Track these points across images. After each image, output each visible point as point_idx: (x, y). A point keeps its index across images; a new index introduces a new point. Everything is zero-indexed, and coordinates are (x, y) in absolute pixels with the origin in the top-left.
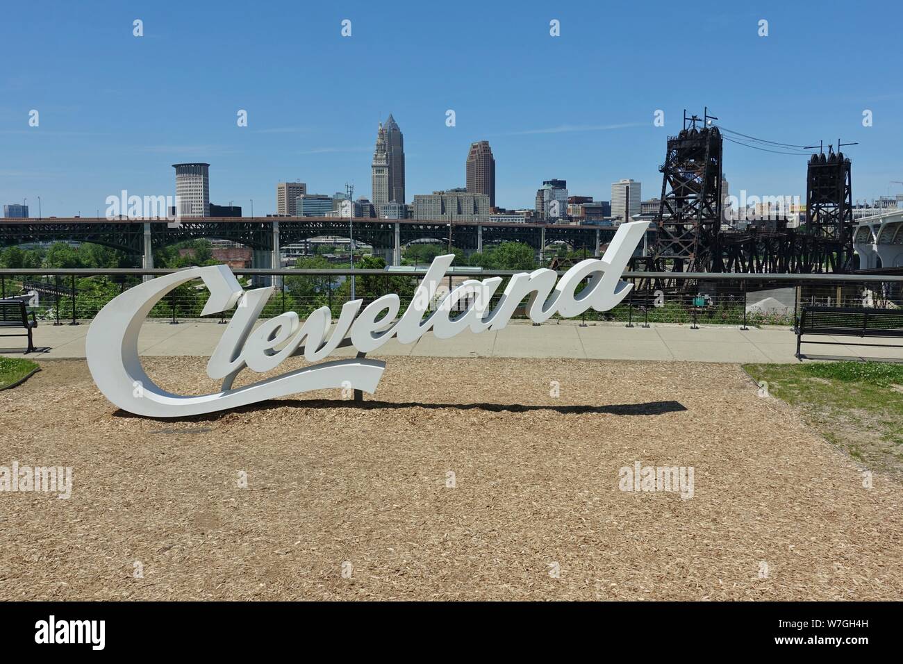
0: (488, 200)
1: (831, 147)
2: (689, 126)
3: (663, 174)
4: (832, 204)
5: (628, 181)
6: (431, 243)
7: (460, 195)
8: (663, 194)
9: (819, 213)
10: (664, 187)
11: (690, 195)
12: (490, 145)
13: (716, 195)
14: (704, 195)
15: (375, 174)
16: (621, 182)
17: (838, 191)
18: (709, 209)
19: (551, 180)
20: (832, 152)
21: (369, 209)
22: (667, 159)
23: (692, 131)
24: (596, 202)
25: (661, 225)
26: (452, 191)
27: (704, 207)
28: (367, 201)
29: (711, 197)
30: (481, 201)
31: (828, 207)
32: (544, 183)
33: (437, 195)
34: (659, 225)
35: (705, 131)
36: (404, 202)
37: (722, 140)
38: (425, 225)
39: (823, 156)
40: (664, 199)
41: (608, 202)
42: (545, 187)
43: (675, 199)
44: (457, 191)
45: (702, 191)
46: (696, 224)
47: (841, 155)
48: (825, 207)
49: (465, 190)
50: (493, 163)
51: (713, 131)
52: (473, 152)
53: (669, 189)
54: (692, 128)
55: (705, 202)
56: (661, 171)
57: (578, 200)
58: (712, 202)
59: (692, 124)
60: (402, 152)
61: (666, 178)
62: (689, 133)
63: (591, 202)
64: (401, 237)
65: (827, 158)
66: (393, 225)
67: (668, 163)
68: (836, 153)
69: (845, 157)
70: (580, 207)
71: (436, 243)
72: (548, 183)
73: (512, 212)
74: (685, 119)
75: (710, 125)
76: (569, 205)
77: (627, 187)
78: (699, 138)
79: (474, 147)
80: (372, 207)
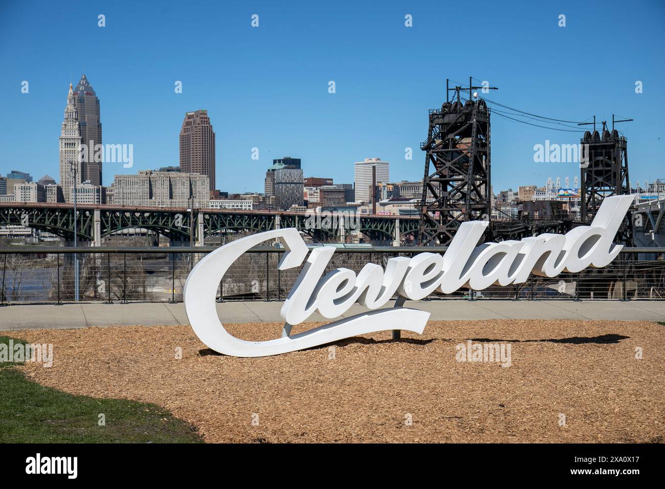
0: (207, 181)
1: (604, 123)
2: (453, 98)
3: (425, 152)
4: (607, 188)
5: (374, 160)
6: (136, 234)
7: (173, 174)
8: (426, 175)
9: (594, 198)
10: (427, 168)
11: (455, 177)
12: (209, 115)
13: (485, 176)
14: (472, 177)
15: (64, 149)
16: (366, 161)
17: (615, 173)
18: (478, 193)
19: (283, 158)
20: (606, 129)
21: (56, 192)
22: (430, 135)
23: (456, 104)
24: (337, 185)
25: (424, 212)
26: (162, 170)
27: (472, 191)
28: (53, 182)
29: (479, 180)
30: (199, 183)
31: (604, 191)
32: (275, 162)
33: (144, 175)
34: (422, 210)
35: (471, 104)
36: (101, 184)
37: (489, 114)
38: (133, 212)
39: (597, 134)
40: (428, 181)
41: (351, 185)
42: (277, 166)
43: (440, 181)
44: (168, 170)
45: (470, 172)
46: (464, 210)
47: (616, 132)
48: (601, 191)
49: (178, 170)
50: (212, 136)
51: (479, 104)
52: (188, 124)
53: (432, 170)
54: (456, 100)
55: (474, 185)
56: (423, 149)
57: (315, 182)
58: (481, 184)
59: (456, 96)
60: (98, 121)
61: (430, 157)
62: (453, 106)
63: (331, 184)
64: (103, 227)
65: (601, 136)
66: (91, 211)
67: (431, 141)
68: (610, 131)
69: (620, 135)
70: (318, 191)
71: (143, 234)
72: (279, 161)
73: (236, 197)
74: (448, 89)
75: (476, 98)
76: (305, 188)
77: (374, 167)
78: (464, 111)
79: (189, 117)
80: (59, 190)
